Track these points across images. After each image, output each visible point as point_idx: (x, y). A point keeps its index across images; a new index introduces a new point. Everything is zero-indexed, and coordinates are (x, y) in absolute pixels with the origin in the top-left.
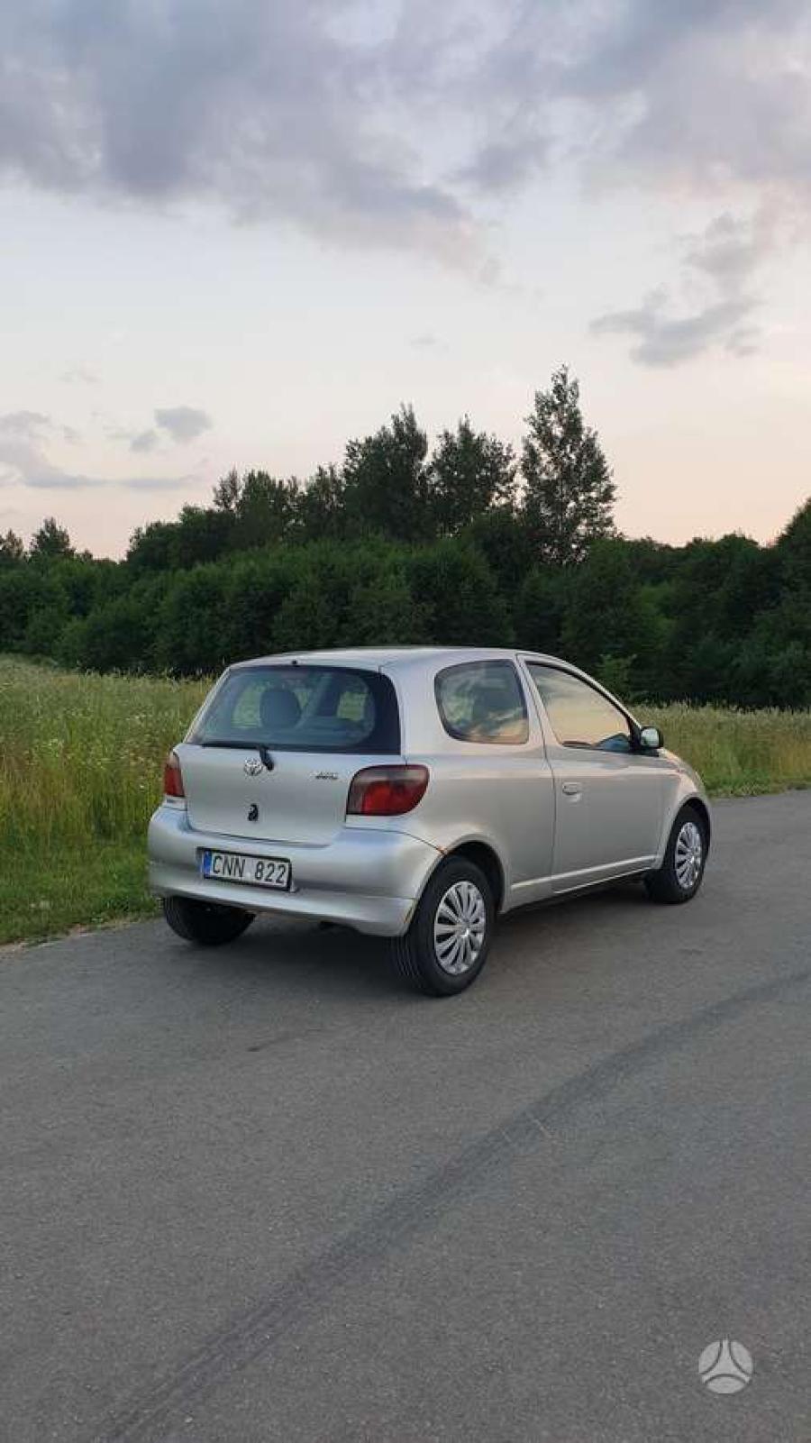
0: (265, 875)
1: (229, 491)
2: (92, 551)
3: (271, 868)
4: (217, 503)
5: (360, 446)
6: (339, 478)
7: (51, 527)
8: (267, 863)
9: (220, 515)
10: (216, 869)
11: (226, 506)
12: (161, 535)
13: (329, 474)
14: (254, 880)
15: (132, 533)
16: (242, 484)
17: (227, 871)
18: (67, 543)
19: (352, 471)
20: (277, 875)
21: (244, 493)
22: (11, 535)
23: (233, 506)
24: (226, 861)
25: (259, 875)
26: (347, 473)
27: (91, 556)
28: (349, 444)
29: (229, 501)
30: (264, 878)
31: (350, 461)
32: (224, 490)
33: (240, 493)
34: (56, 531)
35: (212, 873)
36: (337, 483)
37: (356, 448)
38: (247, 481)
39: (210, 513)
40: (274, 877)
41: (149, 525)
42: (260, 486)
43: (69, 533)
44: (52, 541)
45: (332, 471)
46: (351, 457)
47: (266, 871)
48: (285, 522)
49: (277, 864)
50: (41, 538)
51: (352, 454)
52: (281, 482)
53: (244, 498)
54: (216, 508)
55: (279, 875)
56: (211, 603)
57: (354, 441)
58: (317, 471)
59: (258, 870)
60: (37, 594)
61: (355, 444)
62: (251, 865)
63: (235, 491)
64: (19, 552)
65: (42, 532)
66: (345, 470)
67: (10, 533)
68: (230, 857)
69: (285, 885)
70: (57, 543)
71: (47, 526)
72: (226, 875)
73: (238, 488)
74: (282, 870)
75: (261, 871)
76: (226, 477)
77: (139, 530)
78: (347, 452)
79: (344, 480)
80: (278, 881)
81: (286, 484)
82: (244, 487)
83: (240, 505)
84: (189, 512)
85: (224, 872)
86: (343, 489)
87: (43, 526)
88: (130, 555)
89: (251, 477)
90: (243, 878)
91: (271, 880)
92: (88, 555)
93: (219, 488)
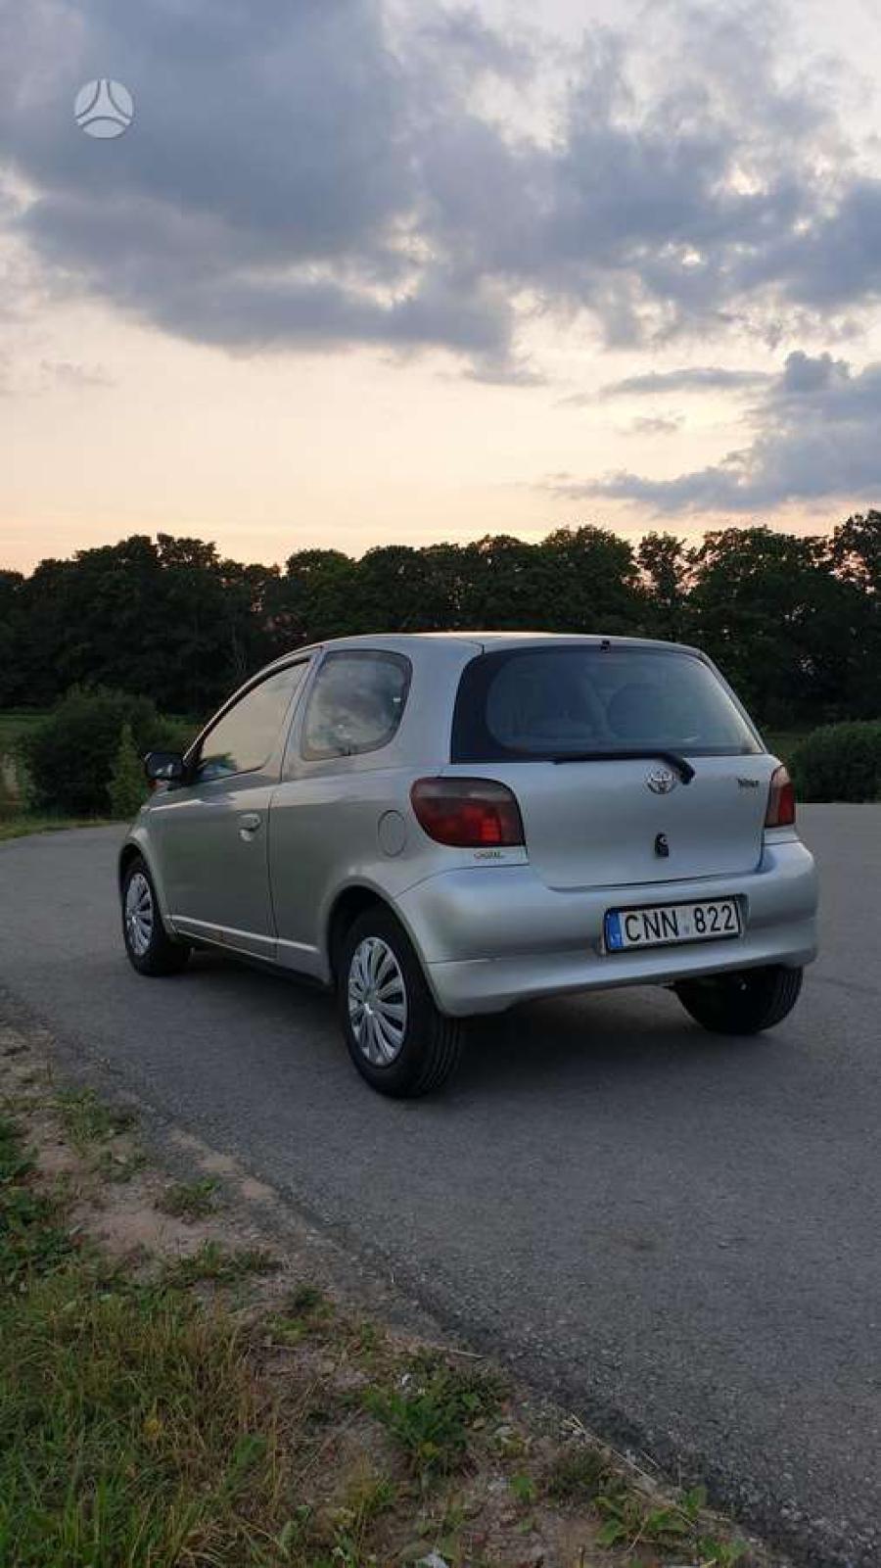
0: (709, 925)
3: (713, 912)
8: (705, 907)
10: (634, 935)
14: (697, 935)
17: (651, 933)
20: (722, 920)
24: (646, 919)
25: (701, 926)
30: (709, 928)
35: (627, 942)
40: (721, 923)
47: (709, 918)
49: (719, 906)
55: (726, 918)
59: (698, 921)
62: (685, 918)
68: (650, 913)
69: (736, 930)
72: (653, 939)
74: (726, 912)
75: (702, 920)
80: (727, 927)
85: (647, 936)
90: (680, 937)
91: (719, 929)
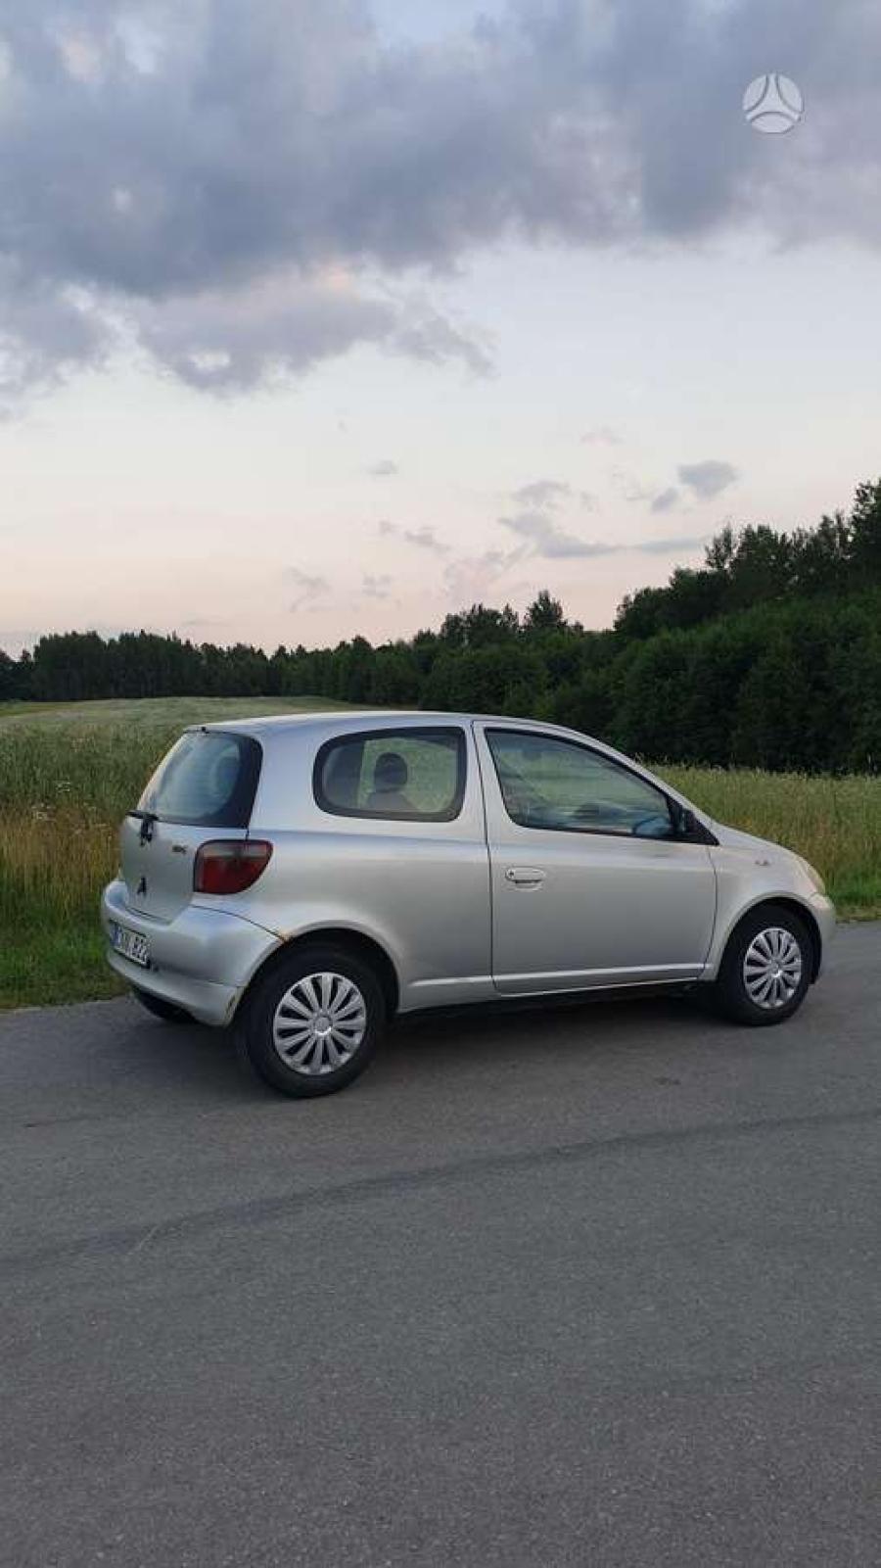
1: (723, 550)
2: (583, 623)
4: (709, 563)
5: (872, 489)
6: (846, 526)
7: (544, 599)
9: (714, 576)
11: (720, 567)
12: (651, 600)
13: (835, 522)
15: (621, 602)
16: (737, 540)
18: (559, 616)
19: (863, 517)
21: (741, 550)
22: (508, 610)
23: (727, 566)
26: (856, 521)
27: (581, 627)
28: (858, 487)
29: (723, 560)
31: (861, 507)
32: (718, 549)
33: (735, 551)
34: (549, 604)
36: (844, 533)
37: (867, 491)
38: (743, 536)
39: (702, 575)
41: (638, 592)
42: (760, 542)
43: (561, 604)
44: (546, 613)
45: (839, 520)
46: (862, 503)
48: (789, 579)
50: (535, 610)
51: (862, 497)
52: (784, 536)
53: (739, 556)
54: (709, 569)
56: (674, 673)
57: (865, 484)
58: (821, 521)
60: (515, 669)
61: (867, 488)
63: (729, 549)
64: (516, 626)
65: (535, 605)
66: (854, 517)
67: (507, 607)
70: (550, 615)
71: (541, 599)
73: (732, 546)
76: (719, 533)
77: (627, 598)
78: (856, 497)
79: (853, 530)
81: (790, 536)
82: (739, 544)
83: (735, 564)
84: (680, 575)
86: (850, 538)
87: (536, 599)
88: (617, 625)
89: (749, 534)
92: (578, 627)
93: (711, 547)
